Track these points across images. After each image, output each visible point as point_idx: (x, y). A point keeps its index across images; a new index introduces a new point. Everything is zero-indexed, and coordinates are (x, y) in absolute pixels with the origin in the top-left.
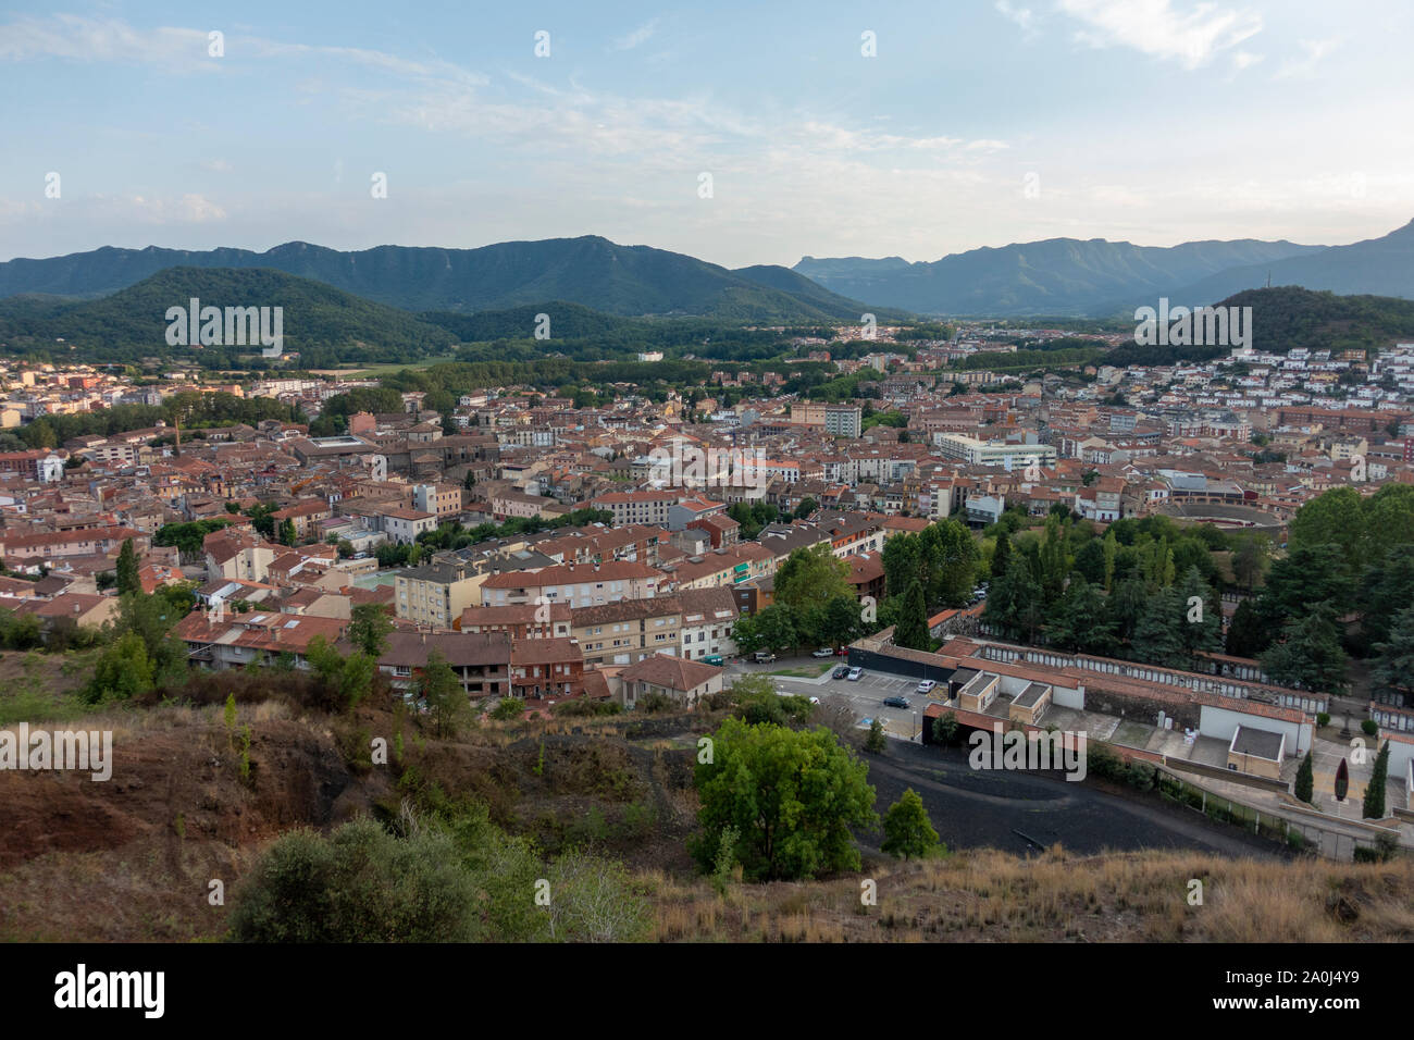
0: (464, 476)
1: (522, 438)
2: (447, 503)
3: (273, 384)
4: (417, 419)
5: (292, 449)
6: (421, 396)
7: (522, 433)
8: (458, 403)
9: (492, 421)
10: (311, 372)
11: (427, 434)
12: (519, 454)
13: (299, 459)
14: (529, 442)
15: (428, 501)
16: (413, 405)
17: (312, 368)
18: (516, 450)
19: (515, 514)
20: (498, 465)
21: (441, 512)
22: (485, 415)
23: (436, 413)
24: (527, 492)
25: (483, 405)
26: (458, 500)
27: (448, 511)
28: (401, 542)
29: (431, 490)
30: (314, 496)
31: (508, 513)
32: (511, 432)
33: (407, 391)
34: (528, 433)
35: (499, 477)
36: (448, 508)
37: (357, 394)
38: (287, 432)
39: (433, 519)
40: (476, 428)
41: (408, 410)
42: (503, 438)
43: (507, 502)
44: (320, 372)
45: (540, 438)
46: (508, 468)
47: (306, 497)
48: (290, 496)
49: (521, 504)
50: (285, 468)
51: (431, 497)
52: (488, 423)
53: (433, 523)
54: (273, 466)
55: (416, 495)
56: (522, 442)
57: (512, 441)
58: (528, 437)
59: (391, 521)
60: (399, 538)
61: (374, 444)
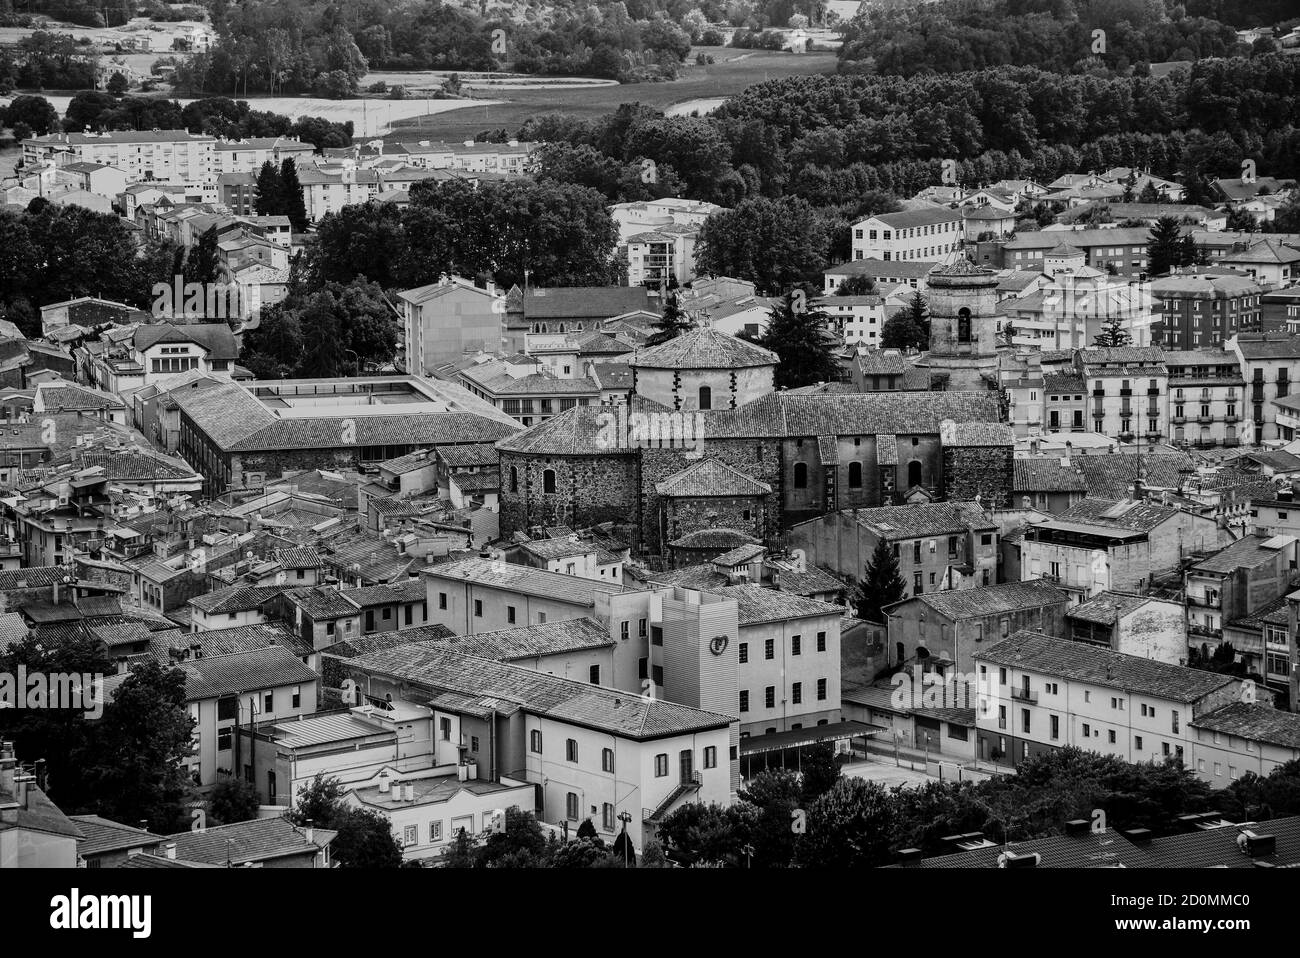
0: (858, 563)
1: (1112, 404)
2: (782, 671)
3: (104, 152)
4: (672, 310)
5: (171, 423)
6: (696, 213)
7: (1112, 385)
8: (841, 248)
9: (986, 330)
10: (258, 105)
11: (709, 379)
12: (1093, 476)
13: (199, 464)
14: (1140, 425)
15: (705, 656)
16: (660, 252)
17: (262, 91)
18: (1084, 460)
19: (1070, 737)
20: (1005, 520)
21: (758, 713)
22: (956, 301)
23: (748, 287)
24: (1129, 645)
25: (950, 259)
26: (830, 665)
27: (786, 711)
28: (587, 829)
29: (717, 611)
30: (253, 618)
31: (1040, 733)
32: (1067, 378)
33: (638, 193)
34: (1140, 385)
35: (1005, 573)
36: (783, 694)
37: (436, 202)
38: (155, 352)
39: (723, 741)
40: (914, 358)
41: (637, 274)
42: (1029, 406)
43: (1038, 685)
44: (293, 109)
45: (1192, 410)
46: (1046, 536)
47: (221, 622)
48: (157, 614)
49: (1101, 699)
50: (141, 503)
51: (720, 642)
52: (966, 336)
53: (723, 755)
54: (96, 491)
55: (658, 633)
56: (1112, 423)
57: (1066, 417)
58: (1140, 404)
59: (555, 738)
60: (584, 813)
61: (497, 414)
